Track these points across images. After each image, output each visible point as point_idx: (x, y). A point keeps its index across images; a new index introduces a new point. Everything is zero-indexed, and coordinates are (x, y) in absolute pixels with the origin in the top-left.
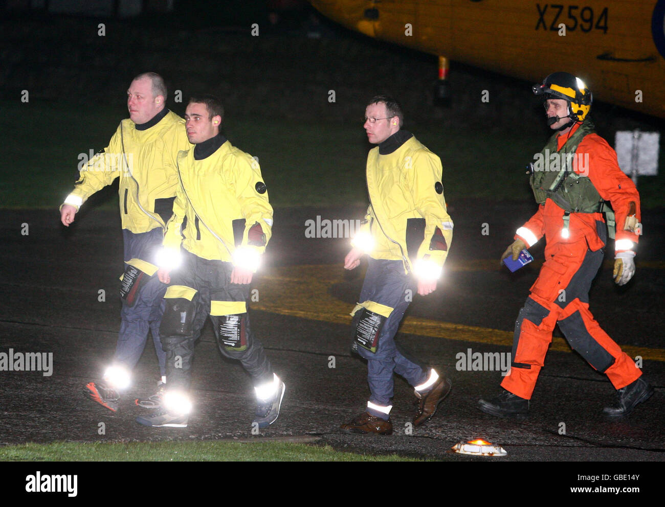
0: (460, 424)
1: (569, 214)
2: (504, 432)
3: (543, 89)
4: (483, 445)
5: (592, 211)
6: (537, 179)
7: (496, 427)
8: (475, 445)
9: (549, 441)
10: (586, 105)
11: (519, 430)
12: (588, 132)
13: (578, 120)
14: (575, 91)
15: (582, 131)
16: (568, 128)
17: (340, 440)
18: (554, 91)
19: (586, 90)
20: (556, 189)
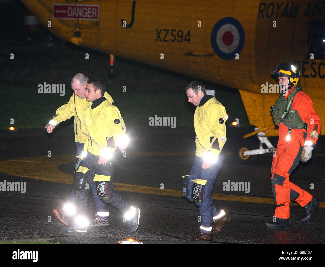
0: (122, 231)
1: (291, 129)
2: (143, 234)
3: (276, 72)
4: (132, 241)
5: (302, 128)
6: (275, 114)
7: (139, 232)
8: (128, 241)
9: (164, 239)
10: (297, 78)
11: (149, 234)
12: (299, 91)
13: (294, 86)
14: (291, 72)
15: (296, 90)
16: (289, 89)
17: (64, 239)
18: (281, 73)
19: (297, 71)
20: (285, 118)
